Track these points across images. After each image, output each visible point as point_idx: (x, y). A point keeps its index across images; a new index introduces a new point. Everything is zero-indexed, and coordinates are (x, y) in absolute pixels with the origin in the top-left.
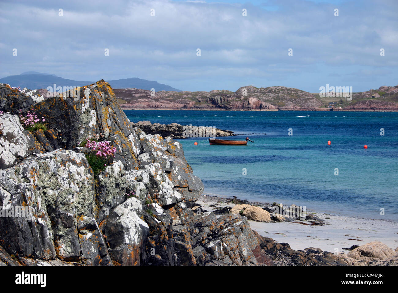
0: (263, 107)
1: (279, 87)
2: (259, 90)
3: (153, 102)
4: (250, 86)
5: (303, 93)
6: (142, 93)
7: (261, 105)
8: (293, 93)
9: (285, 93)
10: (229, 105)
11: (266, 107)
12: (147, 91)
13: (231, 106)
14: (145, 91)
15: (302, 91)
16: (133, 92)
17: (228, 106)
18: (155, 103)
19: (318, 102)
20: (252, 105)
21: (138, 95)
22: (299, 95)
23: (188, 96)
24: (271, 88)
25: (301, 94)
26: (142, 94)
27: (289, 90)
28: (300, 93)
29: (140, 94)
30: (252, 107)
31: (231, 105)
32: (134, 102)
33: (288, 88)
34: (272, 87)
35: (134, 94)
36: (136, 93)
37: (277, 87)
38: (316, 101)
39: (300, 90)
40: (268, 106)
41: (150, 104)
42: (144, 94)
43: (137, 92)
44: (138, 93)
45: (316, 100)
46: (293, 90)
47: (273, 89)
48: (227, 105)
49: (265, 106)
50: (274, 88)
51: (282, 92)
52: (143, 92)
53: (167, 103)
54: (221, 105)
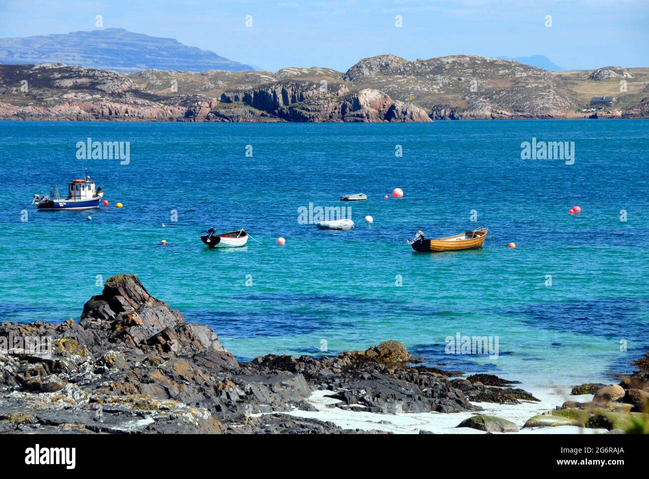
0: (398, 113)
1: (463, 56)
2: (408, 66)
3: (104, 102)
4: (388, 56)
5: (530, 73)
6: (80, 77)
7: (393, 107)
8: (501, 72)
9: (479, 74)
10: (308, 110)
11: (405, 113)
12: (95, 70)
13: (312, 114)
14: (89, 70)
15: (526, 68)
16: (57, 75)
17: (304, 112)
18: (109, 105)
19: (562, 97)
20: (367, 109)
21: (68, 83)
22: (518, 78)
23: (215, 84)
24: (443, 60)
25: (524, 74)
26: (80, 81)
27: (492, 64)
28: (522, 71)
29: (74, 80)
30: (367, 115)
31: (312, 111)
32: (52, 103)
33: (488, 59)
34: (445, 57)
35: (58, 79)
36: (63, 78)
37: (459, 57)
38: (554, 95)
39: (521, 66)
40: (408, 113)
41: (95, 107)
42: (84, 80)
43: (68, 73)
44: (70, 77)
45: (557, 93)
46: (501, 66)
47: (448, 63)
48: (300, 110)
49: (402, 112)
50: (450, 61)
51: (471, 71)
52: (84, 72)
53: (143, 105)
54: (286, 110)
